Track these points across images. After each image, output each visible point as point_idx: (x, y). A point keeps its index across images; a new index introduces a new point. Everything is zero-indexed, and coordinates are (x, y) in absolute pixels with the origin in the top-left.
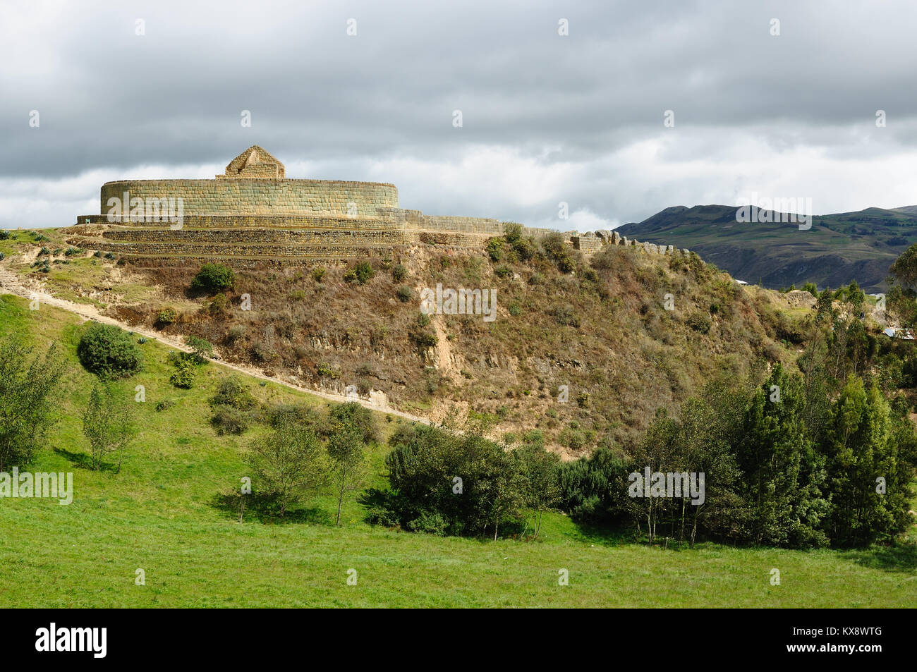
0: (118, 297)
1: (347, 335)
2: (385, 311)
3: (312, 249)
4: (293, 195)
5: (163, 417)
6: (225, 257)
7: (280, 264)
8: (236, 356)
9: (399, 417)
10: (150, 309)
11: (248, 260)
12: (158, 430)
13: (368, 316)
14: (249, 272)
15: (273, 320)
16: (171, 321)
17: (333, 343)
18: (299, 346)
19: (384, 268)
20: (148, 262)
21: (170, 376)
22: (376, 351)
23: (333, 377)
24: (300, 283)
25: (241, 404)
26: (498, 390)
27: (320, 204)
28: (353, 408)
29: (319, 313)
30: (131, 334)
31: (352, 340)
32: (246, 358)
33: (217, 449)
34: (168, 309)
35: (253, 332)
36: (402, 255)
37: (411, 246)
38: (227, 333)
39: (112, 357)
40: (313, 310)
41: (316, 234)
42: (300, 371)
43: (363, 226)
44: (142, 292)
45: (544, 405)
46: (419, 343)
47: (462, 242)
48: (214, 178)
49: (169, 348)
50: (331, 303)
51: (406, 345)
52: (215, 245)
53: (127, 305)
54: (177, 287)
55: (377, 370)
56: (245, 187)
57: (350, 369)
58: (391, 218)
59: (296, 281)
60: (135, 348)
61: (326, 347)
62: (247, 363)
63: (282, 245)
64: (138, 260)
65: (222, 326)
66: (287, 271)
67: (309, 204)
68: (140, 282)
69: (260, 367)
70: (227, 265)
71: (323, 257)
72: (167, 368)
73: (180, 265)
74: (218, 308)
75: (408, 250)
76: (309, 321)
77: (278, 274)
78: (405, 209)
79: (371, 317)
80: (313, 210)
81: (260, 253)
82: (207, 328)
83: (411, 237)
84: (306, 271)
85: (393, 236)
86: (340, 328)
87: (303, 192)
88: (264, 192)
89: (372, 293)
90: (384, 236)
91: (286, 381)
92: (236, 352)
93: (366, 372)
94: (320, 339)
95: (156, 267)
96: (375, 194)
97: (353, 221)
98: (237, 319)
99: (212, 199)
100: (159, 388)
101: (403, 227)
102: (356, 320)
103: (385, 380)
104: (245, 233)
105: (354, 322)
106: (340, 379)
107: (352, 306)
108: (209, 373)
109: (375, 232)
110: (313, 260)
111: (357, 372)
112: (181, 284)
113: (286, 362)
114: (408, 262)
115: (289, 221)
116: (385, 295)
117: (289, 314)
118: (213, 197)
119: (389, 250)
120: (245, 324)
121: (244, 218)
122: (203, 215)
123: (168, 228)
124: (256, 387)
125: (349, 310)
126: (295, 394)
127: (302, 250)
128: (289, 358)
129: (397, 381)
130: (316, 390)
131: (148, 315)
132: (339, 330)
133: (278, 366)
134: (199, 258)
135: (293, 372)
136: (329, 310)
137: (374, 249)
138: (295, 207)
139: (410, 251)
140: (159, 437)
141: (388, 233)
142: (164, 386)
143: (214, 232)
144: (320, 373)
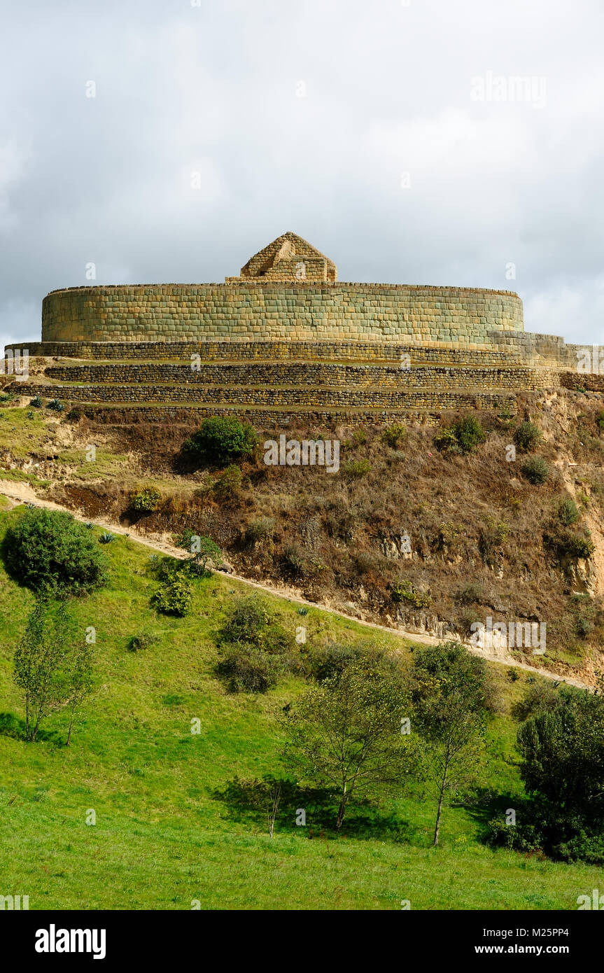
0: (68, 470)
1: (441, 536)
2: (503, 499)
3: (382, 396)
4: (351, 308)
5: (140, 661)
6: (239, 407)
7: (329, 418)
8: (258, 567)
9: (530, 673)
10: (118, 488)
11: (277, 413)
13: (476, 506)
15: (318, 509)
16: (153, 509)
17: (419, 548)
18: (361, 553)
19: (502, 428)
20: (117, 415)
21: (151, 596)
22: (489, 564)
23: (419, 604)
24: (363, 449)
25: (266, 642)
27: (396, 324)
29: (395, 500)
30: (89, 527)
31: (449, 545)
32: (274, 571)
33: (228, 714)
34: (148, 490)
35: (285, 529)
36: (531, 408)
37: (546, 394)
38: (242, 530)
39: (59, 561)
40: (384, 495)
43: (466, 360)
44: (107, 463)
46: (562, 553)
48: (223, 282)
49: (149, 550)
50: (413, 484)
51: (540, 555)
52: (225, 387)
53: (83, 483)
54: (162, 455)
55: (492, 594)
56: (274, 296)
57: (447, 592)
58: (512, 347)
59: (356, 447)
60: (95, 549)
61: (407, 556)
62: (275, 579)
63: (333, 388)
65: (235, 518)
66: (341, 430)
67: (378, 323)
68: (103, 447)
69: (297, 586)
70: (244, 420)
71: (400, 408)
72: (146, 582)
73: (167, 419)
75: (541, 401)
76: (377, 512)
78: (535, 333)
79: (481, 508)
80: (383, 334)
81: (298, 401)
82: (210, 521)
83: (546, 378)
84: (372, 431)
85: (516, 376)
86: (430, 524)
87: (367, 303)
88: (304, 303)
89: (482, 469)
90: (502, 376)
91: (340, 610)
92: (258, 560)
93: (473, 597)
94: (396, 542)
95: (128, 423)
96: (487, 309)
97: (450, 351)
98: (260, 506)
99: (220, 315)
100: (133, 613)
101: (532, 362)
102: (456, 512)
103: (504, 612)
104: (273, 369)
105: (452, 515)
106: (430, 608)
107: (448, 488)
108: (214, 592)
109: (487, 370)
110: (384, 413)
111: (457, 598)
112: (169, 450)
113: (339, 578)
114: (541, 418)
115: (345, 350)
116: (504, 472)
117: (344, 499)
118: (222, 312)
119: (510, 399)
120: (272, 515)
121: (271, 345)
122: (204, 340)
123: (149, 362)
124: (291, 616)
125: (444, 494)
126: (355, 630)
127: (365, 397)
128: (345, 572)
129: (526, 615)
130: (389, 626)
131: (115, 499)
132: (428, 528)
133: (326, 584)
134: (199, 409)
135: (352, 596)
136: (411, 495)
137: (485, 397)
138: (354, 329)
139: (545, 402)
140: (133, 692)
141: (508, 372)
142: (142, 611)
143: (223, 367)
144: (397, 598)
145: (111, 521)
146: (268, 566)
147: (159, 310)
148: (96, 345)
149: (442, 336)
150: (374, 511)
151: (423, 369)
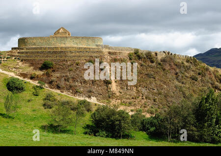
0: (20, 70)
1: (85, 81)
3: (76, 56)
5: (29, 104)
6: (51, 59)
7: (67, 60)
8: (53, 87)
9: (99, 104)
10: (29, 73)
11: (57, 60)
14: (58, 63)
15: (64, 76)
16: (35, 77)
17: (81, 83)
18: (71, 84)
20: (29, 60)
21: (33, 92)
22: (94, 85)
23: (81, 93)
25: (52, 100)
26: (130, 97)
27: (79, 43)
28: (85, 102)
29: (77, 75)
30: (23, 80)
31: (87, 82)
32: (56, 87)
33: (44, 113)
34: (34, 74)
35: (58, 80)
37: (106, 55)
38: (50, 80)
39: (16, 86)
40: (75, 73)
41: (77, 52)
42: (71, 91)
43: (92, 50)
44: (27, 69)
45: (143, 101)
46: (106, 83)
47: (121, 54)
49: (33, 84)
51: (103, 84)
52: (49, 55)
53: (23, 72)
54: (37, 67)
55: (94, 91)
56: (58, 39)
58: (100, 47)
60: (23, 84)
61: (79, 84)
62: (56, 89)
63: (67, 55)
64: (27, 60)
65: (49, 78)
67: (76, 43)
68: (27, 66)
69: (60, 90)
70: (51, 61)
71: (79, 58)
72: (32, 90)
73: (38, 61)
74: (48, 73)
76: (74, 77)
77: (66, 63)
81: (61, 57)
82: (45, 79)
84: (74, 63)
85: (100, 52)
87: (74, 40)
88: (63, 40)
91: (67, 94)
93: (90, 91)
94: (77, 82)
95: (31, 62)
96: (95, 41)
97: (89, 48)
98: (54, 76)
101: (104, 50)
103: (96, 94)
104: (57, 52)
108: (44, 91)
109: (95, 51)
114: (104, 60)
115: (70, 48)
117: (68, 75)
119: (99, 56)
120: (56, 78)
121: (57, 47)
122: (46, 47)
123: (36, 51)
124: (57, 95)
126: (68, 97)
128: (68, 87)
129: (100, 94)
130: (75, 97)
132: (83, 79)
133: (65, 89)
134: (44, 59)
137: (94, 56)
142: (31, 95)
144: (77, 92)
145: (28, 79)
147: (38, 41)
148: (26, 48)
149: (87, 45)
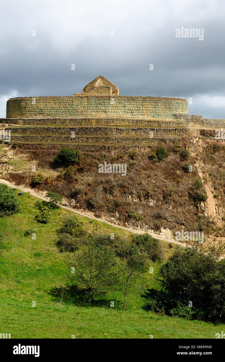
0: (10, 167)
1: (148, 193)
2: (174, 179)
3: (129, 139)
4: (120, 106)
5: (28, 240)
6: (75, 144)
7: (109, 148)
8: (78, 205)
9: (177, 245)
10: (28, 175)
11: (89, 146)
12: (23, 247)
13: (163, 181)
14: (90, 153)
15: (102, 182)
16: (41, 182)
17: (139, 197)
18: (117, 199)
19: (175, 152)
20: (29, 146)
21: (35, 215)
22: (166, 203)
23: (138, 219)
24: (120, 160)
25: (76, 233)
27: (137, 111)
28: (146, 238)
29: (131, 179)
30: (15, 189)
31: (151, 196)
32: (84, 206)
33: (58, 260)
34: (39, 175)
36: (187, 143)
37: (194, 138)
38: (73, 190)
39: (0, 203)
41: (132, 130)
42: (117, 215)
44: (25, 165)
46: (195, 199)
49: (37, 198)
51: (186, 200)
53: (15, 172)
54: (46, 162)
55: (167, 215)
56: (90, 101)
57: (149, 214)
58: (182, 120)
59: (118, 159)
60: (15, 198)
61: (135, 200)
62: (84, 209)
63: (111, 136)
64: (24, 145)
65: (71, 186)
66: (113, 152)
67: (130, 111)
68: (24, 159)
69: (92, 212)
70: (77, 148)
71: (137, 144)
72: (34, 210)
73: (49, 148)
74: (69, 175)
75: (192, 141)
76: (124, 184)
77: (107, 154)
78: (191, 115)
79: (165, 182)
80: (132, 115)
81: (97, 141)
82: (62, 187)
83: (194, 132)
84: (125, 153)
85: (182, 131)
86: (144, 188)
87: (126, 103)
88: (102, 103)
89: (166, 167)
90: (177, 131)
91: (108, 221)
92: (78, 202)
93: (159, 216)
94: (131, 195)
95: (34, 150)
96: (172, 105)
97: (157, 122)
98: (80, 181)
99: (71, 108)
100: (28, 222)
101: (190, 126)
102: (155, 184)
103: (171, 222)
104: (89, 129)
105: (153, 185)
106: (142, 220)
107: (152, 175)
108: (59, 214)
109: (171, 129)
110: (129, 146)
111: (153, 216)
112: (48, 160)
113: (109, 209)
114: (191, 148)
115: (117, 122)
116: (174, 168)
117: (112, 179)
118: (71, 107)
119: (179, 140)
120: (84, 185)
121: (89, 120)
122: (65, 118)
123: (43, 126)
124: (87, 223)
125: (151, 177)
126: (111, 228)
127: (123, 140)
128: (111, 206)
129: (179, 223)
130: (126, 227)
131: (27, 178)
132: (143, 190)
133: (103, 211)
134: (60, 144)
135: (113, 215)
136: (138, 177)
137: (170, 139)
138: (121, 113)
139: (193, 141)
140: (23, 252)
141: (179, 130)
142: (31, 221)
143: (70, 128)
144: (130, 217)
145: (25, 187)
146: (82, 204)
147: (48, 106)
148: (24, 120)
149: (155, 116)
150: (123, 183)
151: (146, 129)
